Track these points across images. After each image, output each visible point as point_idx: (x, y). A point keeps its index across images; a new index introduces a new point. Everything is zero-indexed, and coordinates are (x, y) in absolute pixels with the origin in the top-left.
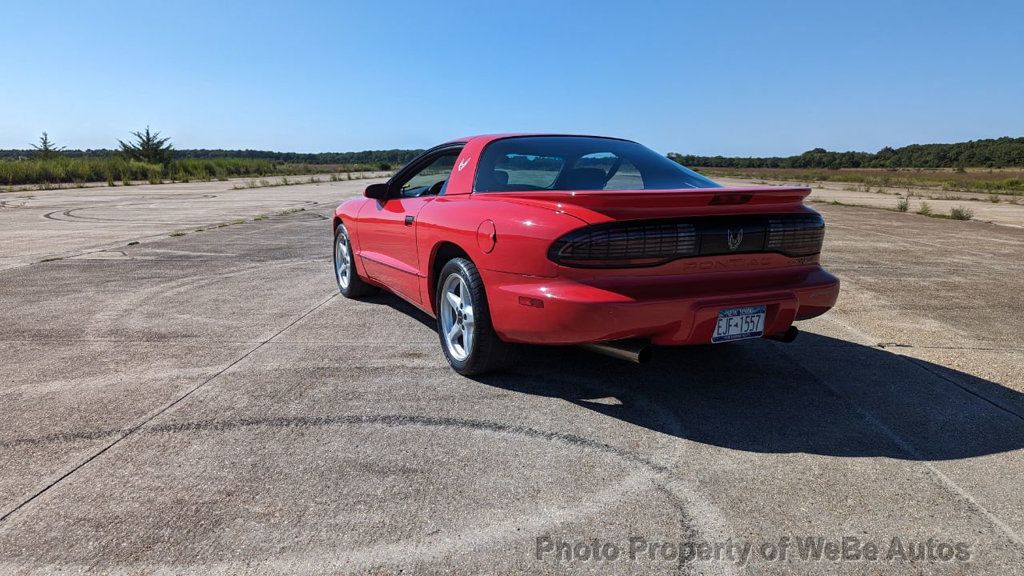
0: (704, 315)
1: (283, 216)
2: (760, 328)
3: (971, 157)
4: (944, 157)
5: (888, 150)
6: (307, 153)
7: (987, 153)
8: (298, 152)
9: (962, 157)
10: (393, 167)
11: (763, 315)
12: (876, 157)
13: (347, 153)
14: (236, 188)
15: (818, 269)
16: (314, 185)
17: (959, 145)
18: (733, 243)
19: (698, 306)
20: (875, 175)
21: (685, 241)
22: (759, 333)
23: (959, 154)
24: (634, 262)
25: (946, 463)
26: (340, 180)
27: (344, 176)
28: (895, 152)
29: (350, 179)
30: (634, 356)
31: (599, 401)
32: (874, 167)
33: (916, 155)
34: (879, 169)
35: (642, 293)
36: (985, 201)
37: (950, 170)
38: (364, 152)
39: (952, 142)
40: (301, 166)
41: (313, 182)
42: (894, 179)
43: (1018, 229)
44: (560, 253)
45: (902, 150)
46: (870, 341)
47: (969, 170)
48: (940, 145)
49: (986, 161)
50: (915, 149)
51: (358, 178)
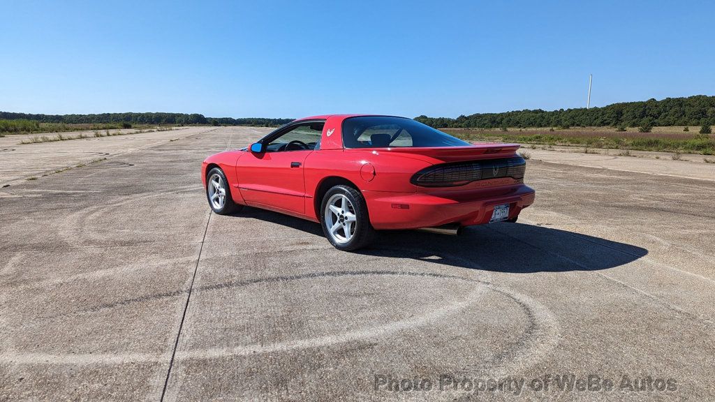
0: (488, 209)
1: (95, 164)
2: (507, 216)
3: (509, 121)
4: (494, 121)
5: (463, 117)
6: (55, 114)
7: (517, 118)
8: (46, 114)
9: (504, 121)
10: (133, 126)
11: (508, 208)
12: (456, 121)
13: (89, 115)
14: (23, 143)
15: (524, 186)
16: (84, 141)
17: (502, 114)
18: (495, 173)
19: (486, 205)
20: (461, 132)
21: (476, 171)
22: (506, 218)
23: (502, 119)
24: (454, 183)
25: (603, 270)
26: (102, 136)
27: (103, 132)
28: (467, 118)
29: (108, 135)
30: (455, 232)
31: (430, 258)
32: (456, 127)
33: (478, 120)
34: (459, 129)
35: (463, 198)
36: (528, 148)
37: (498, 129)
38: (104, 115)
39: (498, 112)
40: (60, 125)
41: (81, 137)
42: (472, 135)
43: (557, 164)
44: (418, 180)
45: (470, 117)
46: (533, 223)
47: (508, 129)
48: (492, 114)
49: (517, 124)
50: (478, 116)
51: (114, 135)
